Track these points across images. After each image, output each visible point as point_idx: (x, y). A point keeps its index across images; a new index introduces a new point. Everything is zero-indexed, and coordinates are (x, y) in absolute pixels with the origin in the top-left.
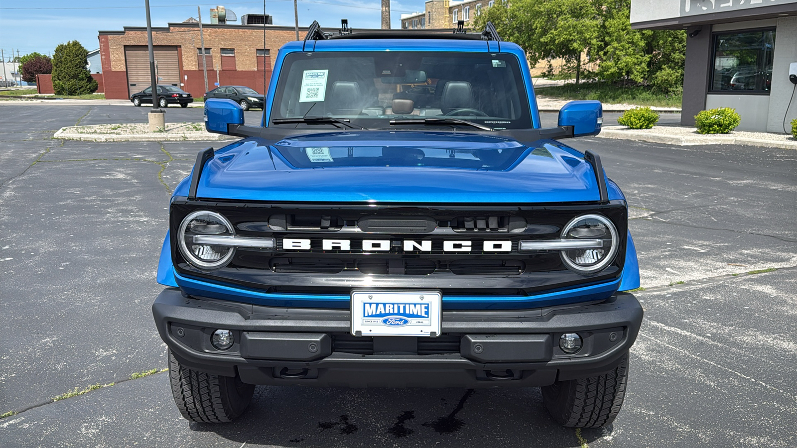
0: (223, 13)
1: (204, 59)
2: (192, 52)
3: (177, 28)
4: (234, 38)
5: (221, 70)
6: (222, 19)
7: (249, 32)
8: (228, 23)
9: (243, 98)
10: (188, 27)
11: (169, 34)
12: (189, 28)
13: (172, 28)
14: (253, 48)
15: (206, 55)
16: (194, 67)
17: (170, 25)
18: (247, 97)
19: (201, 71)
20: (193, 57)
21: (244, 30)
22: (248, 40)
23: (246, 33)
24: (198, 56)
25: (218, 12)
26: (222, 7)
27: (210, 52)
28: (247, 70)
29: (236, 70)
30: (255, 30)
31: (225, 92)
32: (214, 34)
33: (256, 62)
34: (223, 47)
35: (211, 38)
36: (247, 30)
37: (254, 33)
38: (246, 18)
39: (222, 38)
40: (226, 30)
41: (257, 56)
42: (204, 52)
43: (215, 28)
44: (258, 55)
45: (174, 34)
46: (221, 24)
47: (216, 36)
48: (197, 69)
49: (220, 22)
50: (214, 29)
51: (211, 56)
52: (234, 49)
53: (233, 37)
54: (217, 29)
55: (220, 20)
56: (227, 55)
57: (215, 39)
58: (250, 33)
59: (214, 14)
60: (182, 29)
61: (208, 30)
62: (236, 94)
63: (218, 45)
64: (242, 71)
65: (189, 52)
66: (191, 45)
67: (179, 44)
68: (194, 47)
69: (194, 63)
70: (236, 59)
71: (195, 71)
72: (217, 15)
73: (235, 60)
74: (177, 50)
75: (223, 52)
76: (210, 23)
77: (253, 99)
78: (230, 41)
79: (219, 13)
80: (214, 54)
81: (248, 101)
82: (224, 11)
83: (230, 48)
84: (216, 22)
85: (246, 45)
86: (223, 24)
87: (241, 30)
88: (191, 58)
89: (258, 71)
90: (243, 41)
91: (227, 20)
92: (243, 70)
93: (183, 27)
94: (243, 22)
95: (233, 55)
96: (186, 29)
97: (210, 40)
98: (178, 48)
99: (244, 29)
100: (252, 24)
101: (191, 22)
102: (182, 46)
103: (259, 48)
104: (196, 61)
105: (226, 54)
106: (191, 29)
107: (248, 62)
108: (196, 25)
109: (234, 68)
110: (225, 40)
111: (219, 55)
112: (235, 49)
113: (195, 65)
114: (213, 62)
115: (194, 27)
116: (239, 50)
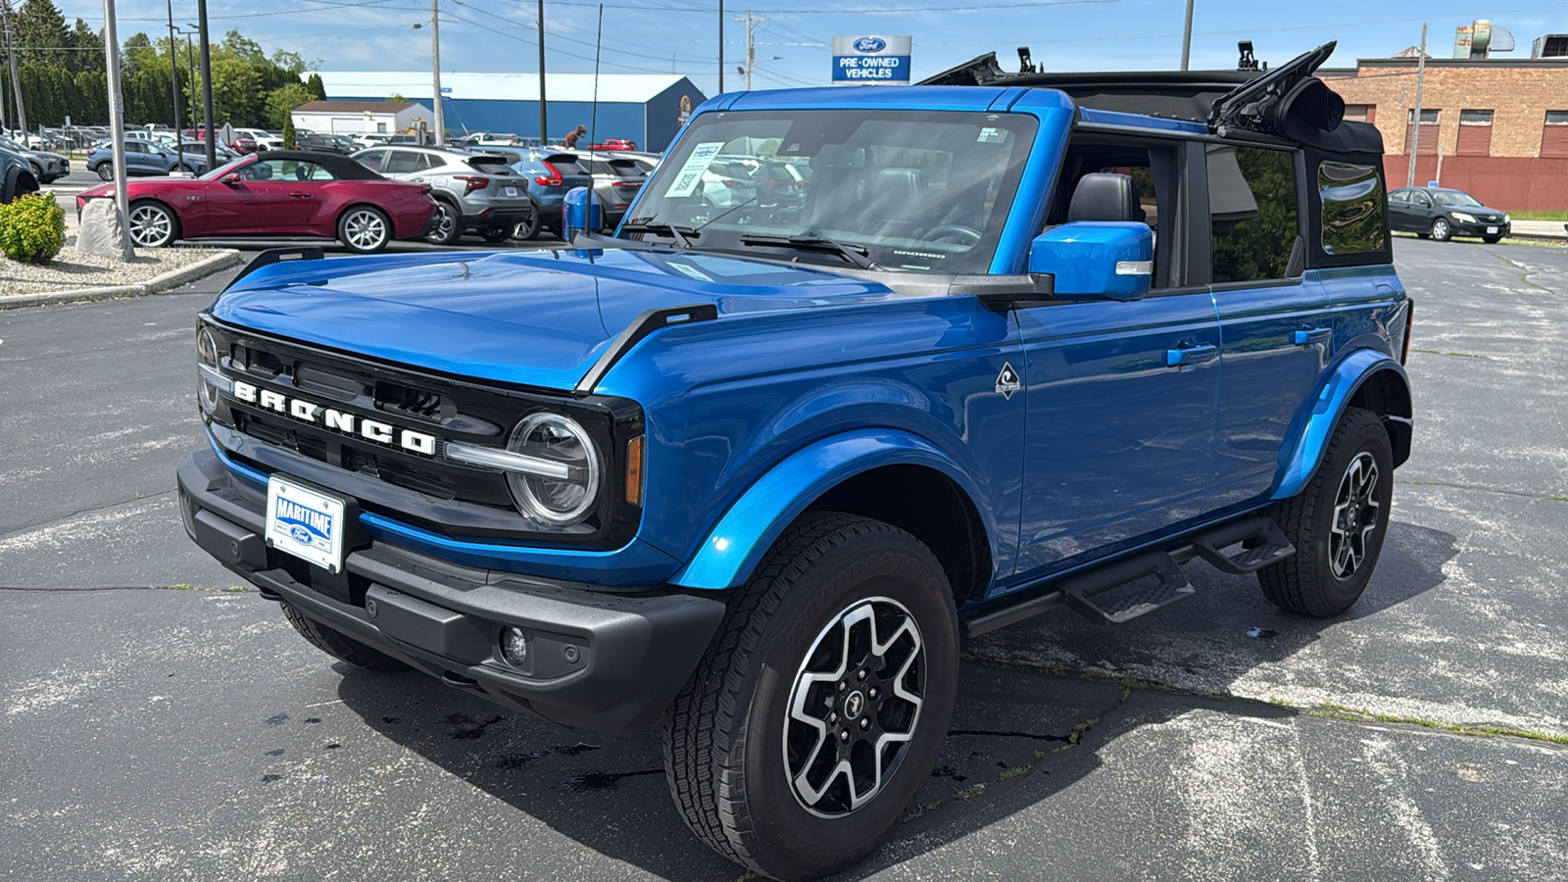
0: (1485, 36)
1: (1416, 133)
2: (1396, 118)
3: (1374, 69)
4: (1497, 87)
5: (1455, 154)
6: (1480, 48)
7: (1535, 74)
8: (1491, 56)
9: (1443, 213)
10: (1399, 66)
11: (1356, 81)
12: (1397, 69)
13: (1363, 69)
14: (1539, 107)
15: (1421, 123)
16: (1394, 148)
17: (1361, 63)
18: (1450, 213)
19: (1407, 156)
20: (1397, 129)
21: (1524, 70)
22: (1528, 92)
23: (1528, 77)
24: (1408, 125)
25: (1473, 34)
26: (1484, 21)
27: (1436, 117)
28: (1515, 156)
29: (1488, 156)
30: (1552, 70)
31: (1408, 199)
32: (1452, 80)
33: (1541, 138)
34: (1467, 106)
35: (1444, 87)
36: (1531, 70)
37: (1547, 75)
38: (1543, 43)
39: (1470, 87)
40: (1482, 70)
41: (1545, 126)
42: (1418, 117)
43: (1458, 67)
44: (1548, 123)
45: (1365, 80)
46: (1475, 57)
47: (1456, 85)
48: (1401, 153)
49: (1474, 55)
50: (1454, 69)
51: (1438, 126)
52: (1493, 111)
53: (1495, 85)
54: (1462, 69)
55: (1474, 51)
56: (1474, 124)
57: (1453, 89)
58: (1539, 76)
59: (1463, 37)
60: (1386, 70)
61: (1440, 72)
62: (1429, 206)
63: (1458, 102)
64: (1503, 158)
65: (1390, 118)
66: (1397, 103)
67: (1373, 102)
68: (1404, 107)
69: (1397, 141)
70: (1494, 131)
71: (1397, 155)
72: (1470, 39)
73: (1490, 134)
74: (1366, 114)
75: (1467, 116)
76: (1451, 57)
77: (1462, 217)
78: (1487, 92)
79: (1476, 34)
80: (1444, 122)
81: (1450, 220)
82: (1488, 31)
83: (1483, 108)
84: (1465, 53)
85: (1522, 102)
86: (1481, 57)
87: (1517, 70)
88: (1393, 131)
89: (1541, 157)
90: (1519, 93)
91: (1490, 50)
92: (1506, 155)
93: (1387, 66)
94: (1534, 52)
95: (1489, 124)
96: (1393, 70)
97: (1441, 93)
98: (1369, 110)
99: (1525, 67)
100: (1556, 55)
101: (1409, 55)
102: (1378, 106)
103: (1554, 108)
104: (1401, 136)
105: (1471, 121)
106: (1405, 70)
107: (1520, 138)
108: (1414, 62)
109: (1485, 153)
110: (1476, 91)
111: (1455, 125)
112: (1496, 110)
113: (1399, 144)
114: (1440, 138)
115: (1411, 66)
116: (1504, 112)
